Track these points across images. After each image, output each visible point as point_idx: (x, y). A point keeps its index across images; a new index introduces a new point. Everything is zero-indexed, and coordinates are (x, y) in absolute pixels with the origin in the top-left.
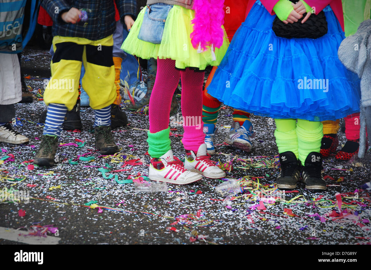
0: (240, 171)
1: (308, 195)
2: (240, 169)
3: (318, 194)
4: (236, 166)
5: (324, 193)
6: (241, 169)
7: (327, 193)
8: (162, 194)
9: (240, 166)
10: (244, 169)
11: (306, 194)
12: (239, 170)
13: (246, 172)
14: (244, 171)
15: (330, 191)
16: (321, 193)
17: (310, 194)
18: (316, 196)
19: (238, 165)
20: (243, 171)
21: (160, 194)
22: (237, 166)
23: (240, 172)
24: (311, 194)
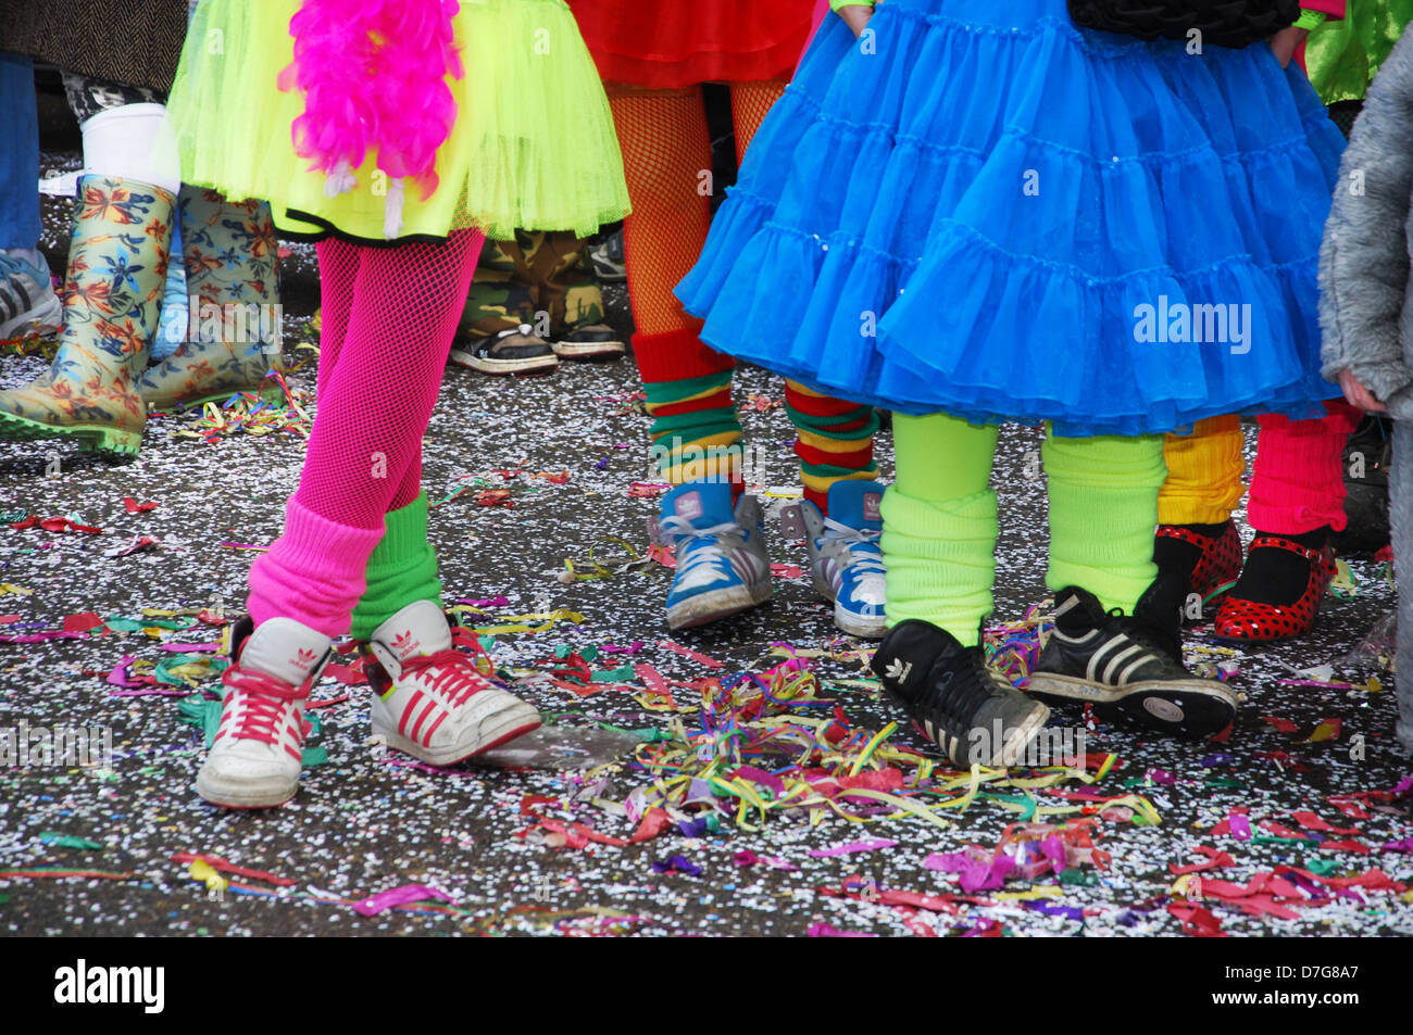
0: (850, 700)
1: (1177, 806)
2: (851, 688)
3: (1226, 803)
4: (833, 677)
5: (1253, 795)
6: (857, 688)
7: (1267, 794)
9: (851, 678)
10: (870, 691)
11: (1169, 800)
12: (846, 694)
13: (882, 703)
14: (872, 697)
15: (1280, 786)
16: (1238, 799)
17: (1188, 801)
18: (1215, 810)
19: (844, 672)
20: (867, 698)
22: (838, 676)
23: (850, 705)
24: (1193, 804)
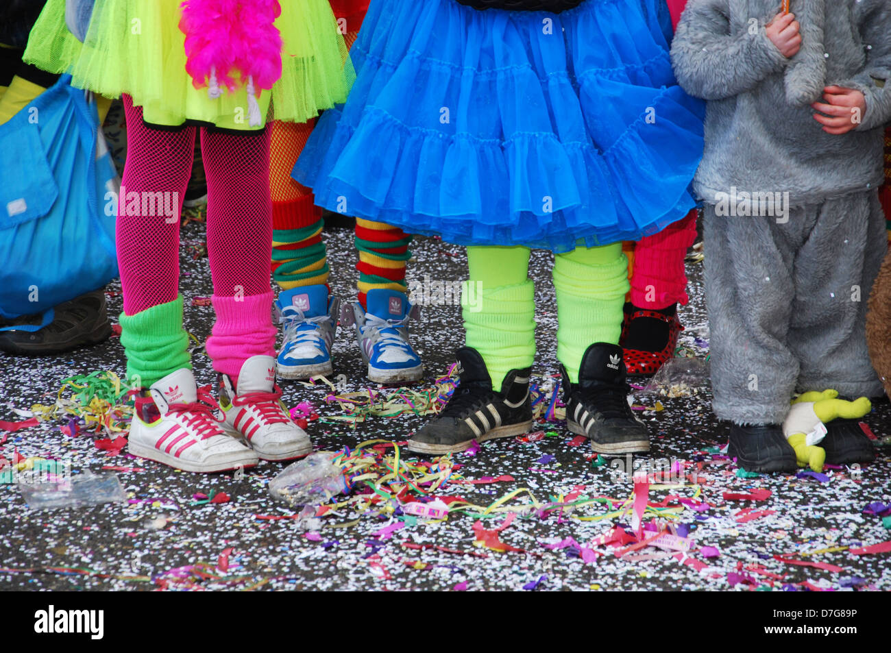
0: (337, 429)
1: (541, 486)
2: (337, 421)
3: (571, 483)
4: (326, 415)
5: (587, 478)
6: (341, 421)
7: (596, 476)
8: (107, 511)
9: (337, 415)
10: (350, 423)
11: (536, 483)
12: (335, 426)
13: (357, 430)
14: (351, 427)
15: (604, 471)
16: (579, 480)
17: (548, 483)
18: (564, 488)
19: (333, 411)
20: (348, 427)
21: (103, 511)
22: (329, 414)
23: (337, 432)
24: (551, 485)
